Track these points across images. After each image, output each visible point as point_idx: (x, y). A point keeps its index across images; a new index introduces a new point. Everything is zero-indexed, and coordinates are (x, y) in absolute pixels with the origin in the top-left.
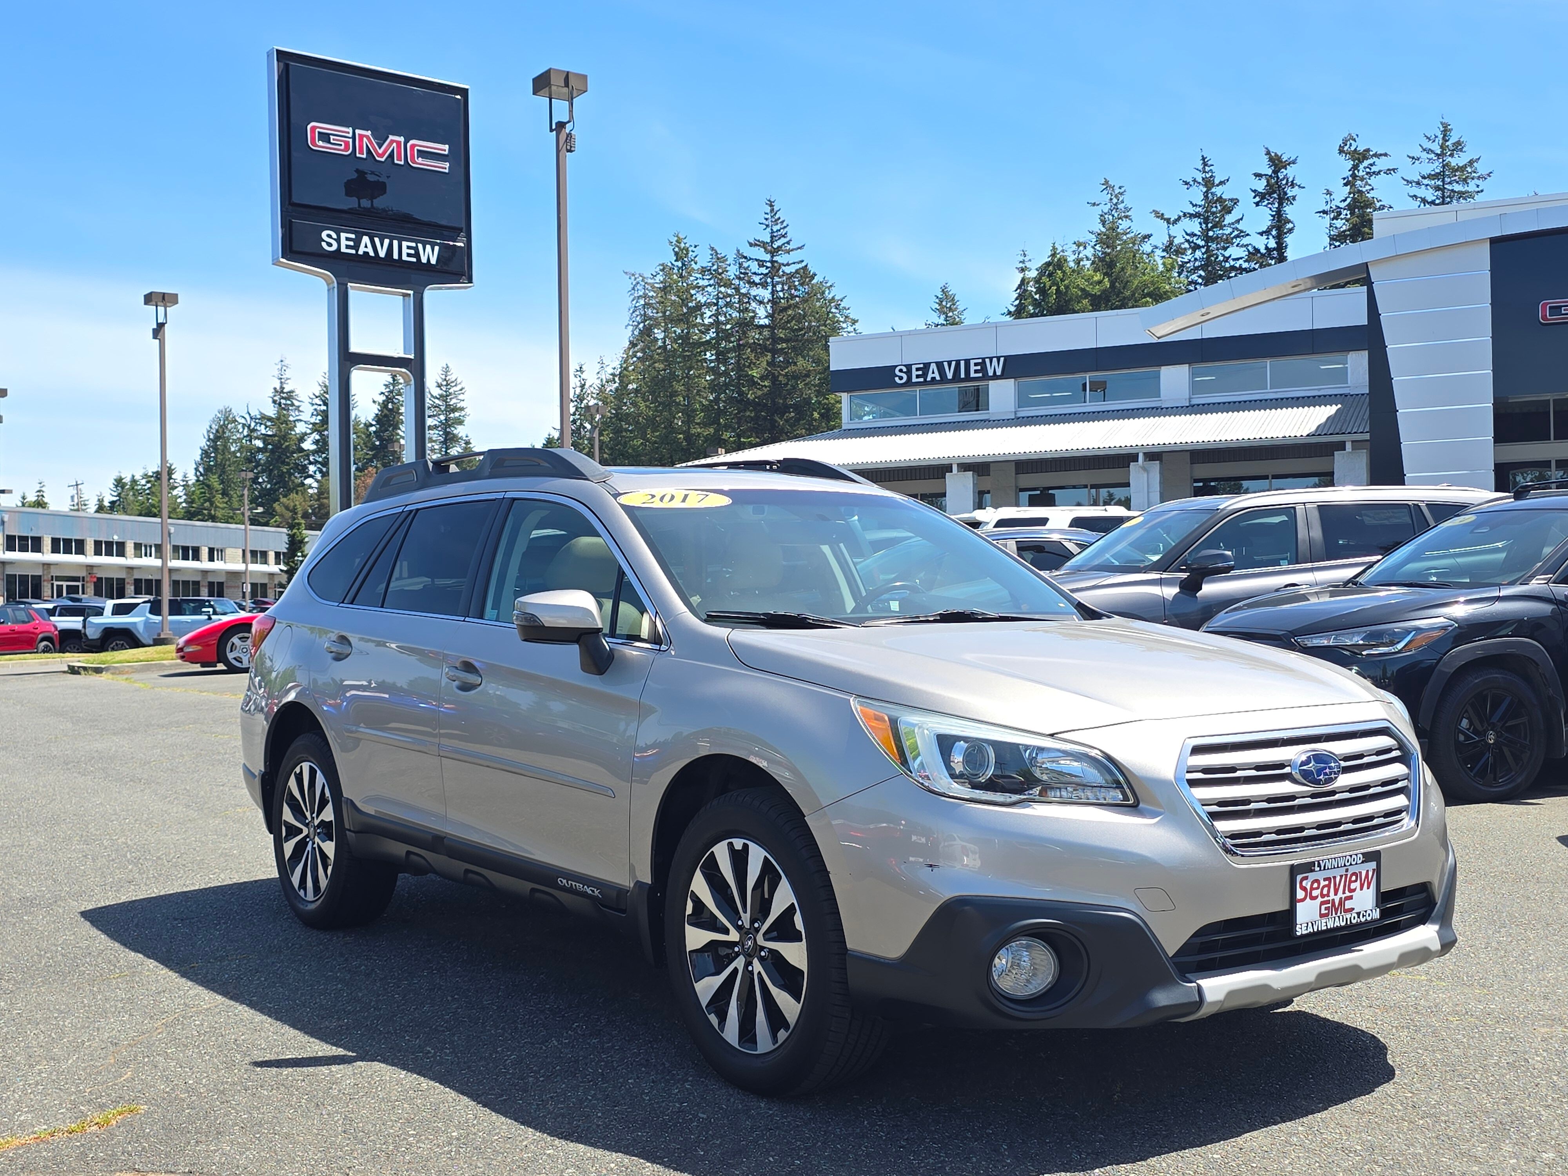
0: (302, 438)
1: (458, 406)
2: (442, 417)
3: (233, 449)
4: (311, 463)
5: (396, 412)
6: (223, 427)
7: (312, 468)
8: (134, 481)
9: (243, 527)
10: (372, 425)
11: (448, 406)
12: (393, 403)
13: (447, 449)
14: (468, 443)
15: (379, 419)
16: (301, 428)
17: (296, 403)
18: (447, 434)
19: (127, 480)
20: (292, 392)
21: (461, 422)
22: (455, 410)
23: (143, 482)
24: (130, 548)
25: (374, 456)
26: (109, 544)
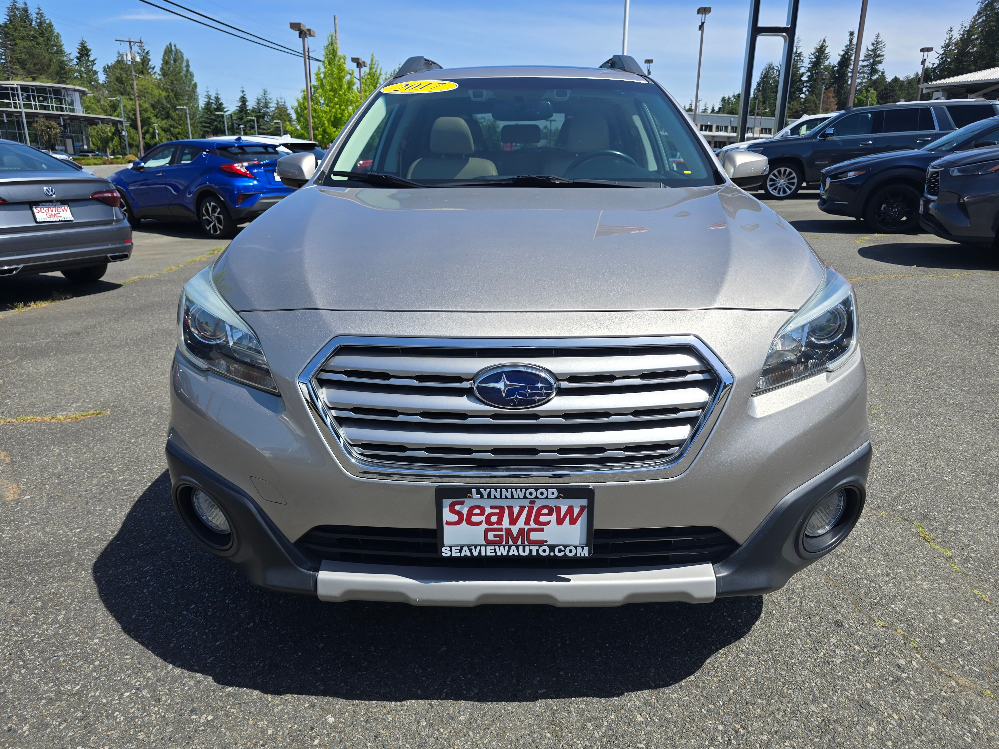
0: (802, 75)
1: (881, 54)
2: (871, 61)
3: (771, 82)
4: (804, 87)
5: (849, 59)
6: (768, 72)
7: (804, 89)
8: (729, 98)
9: (753, 117)
10: (836, 67)
11: (875, 54)
12: (848, 55)
13: (871, 76)
14: (883, 73)
15: (840, 63)
16: (802, 70)
17: (802, 58)
18: (872, 69)
19: (726, 98)
20: (801, 53)
21: (880, 62)
22: (879, 56)
23: (733, 99)
24: (714, 128)
25: (834, 82)
26: (706, 126)
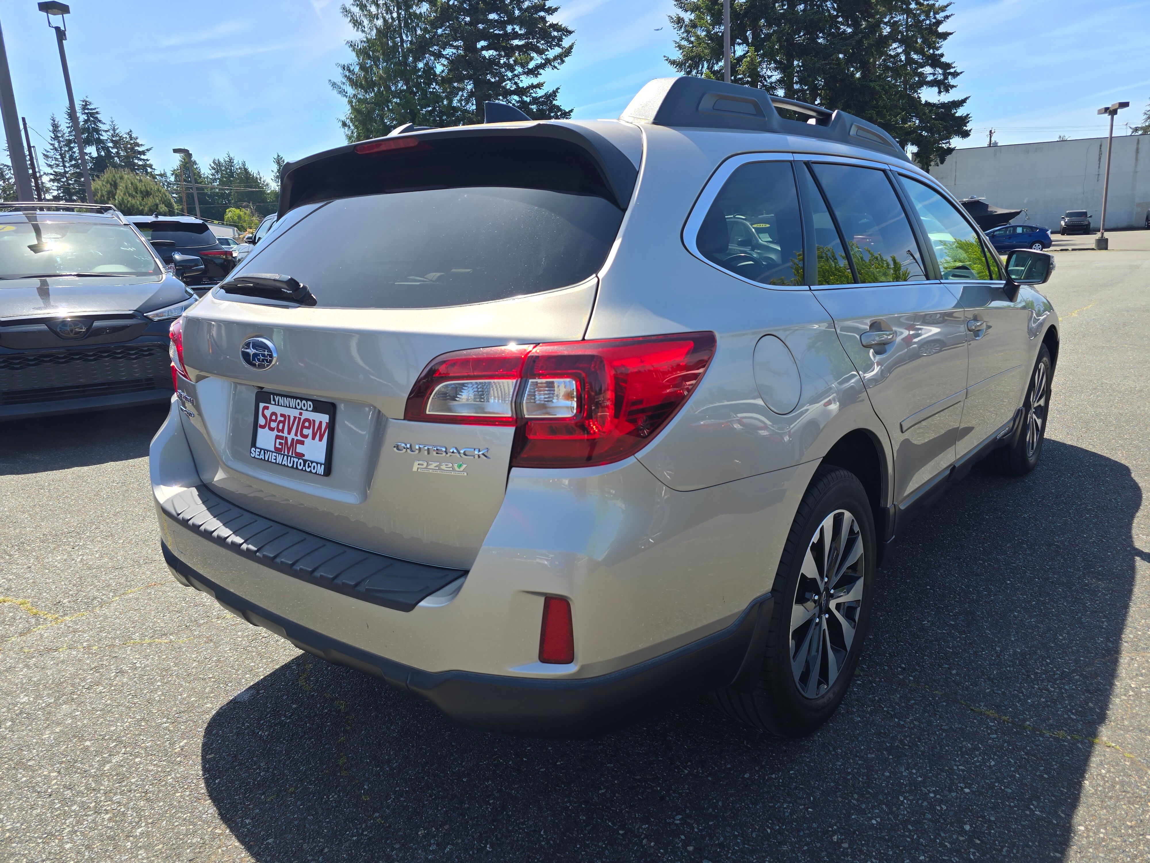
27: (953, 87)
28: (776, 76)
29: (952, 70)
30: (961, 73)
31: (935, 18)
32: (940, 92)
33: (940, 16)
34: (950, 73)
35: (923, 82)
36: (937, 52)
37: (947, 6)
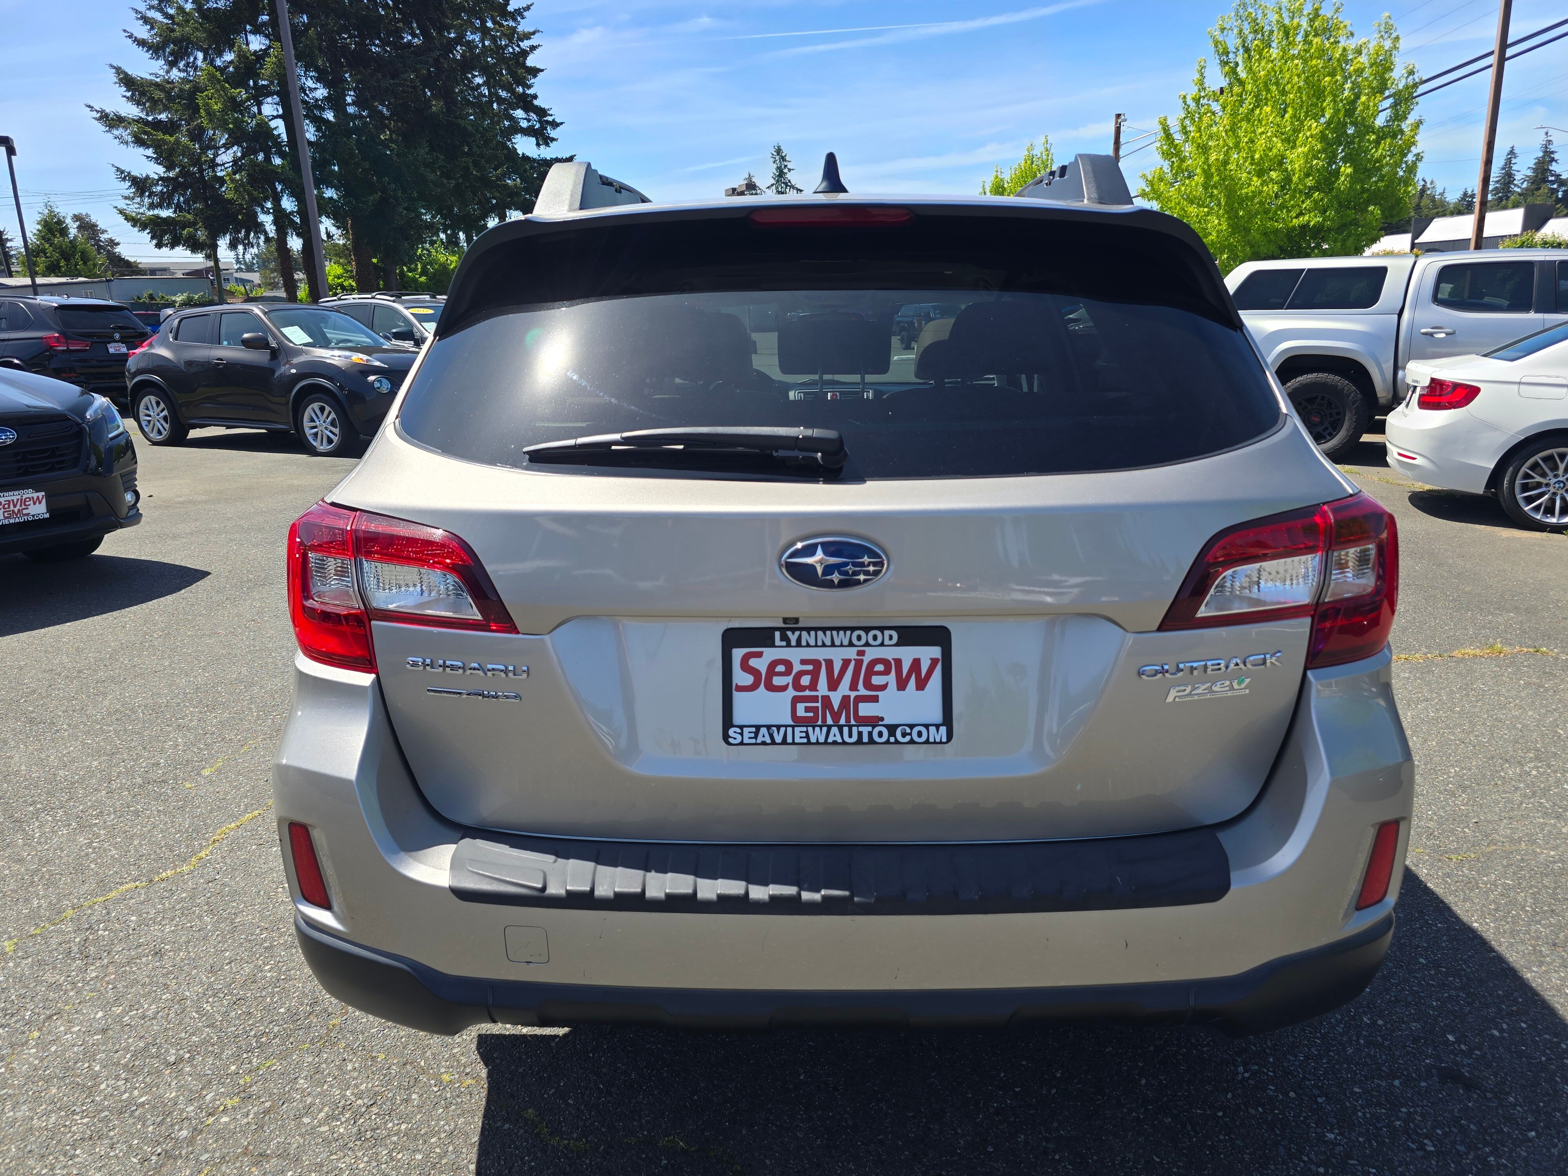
27: (553, 140)
28: (321, 92)
29: (550, 119)
30: (562, 123)
31: (519, 46)
32: (538, 145)
33: (525, 44)
34: (547, 122)
35: (516, 129)
36: (529, 92)
37: (534, 33)
